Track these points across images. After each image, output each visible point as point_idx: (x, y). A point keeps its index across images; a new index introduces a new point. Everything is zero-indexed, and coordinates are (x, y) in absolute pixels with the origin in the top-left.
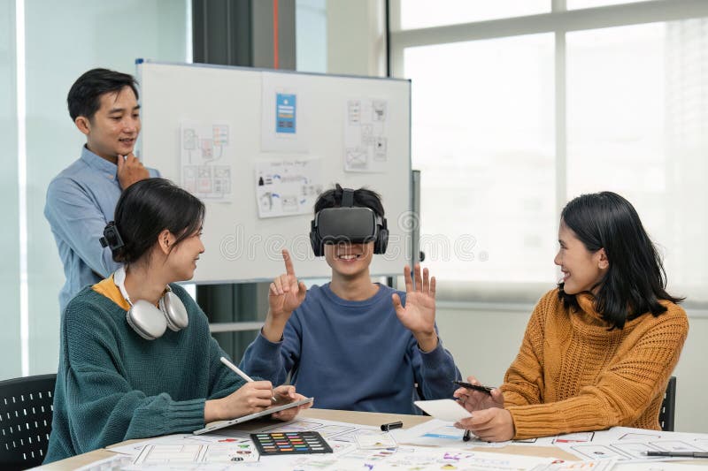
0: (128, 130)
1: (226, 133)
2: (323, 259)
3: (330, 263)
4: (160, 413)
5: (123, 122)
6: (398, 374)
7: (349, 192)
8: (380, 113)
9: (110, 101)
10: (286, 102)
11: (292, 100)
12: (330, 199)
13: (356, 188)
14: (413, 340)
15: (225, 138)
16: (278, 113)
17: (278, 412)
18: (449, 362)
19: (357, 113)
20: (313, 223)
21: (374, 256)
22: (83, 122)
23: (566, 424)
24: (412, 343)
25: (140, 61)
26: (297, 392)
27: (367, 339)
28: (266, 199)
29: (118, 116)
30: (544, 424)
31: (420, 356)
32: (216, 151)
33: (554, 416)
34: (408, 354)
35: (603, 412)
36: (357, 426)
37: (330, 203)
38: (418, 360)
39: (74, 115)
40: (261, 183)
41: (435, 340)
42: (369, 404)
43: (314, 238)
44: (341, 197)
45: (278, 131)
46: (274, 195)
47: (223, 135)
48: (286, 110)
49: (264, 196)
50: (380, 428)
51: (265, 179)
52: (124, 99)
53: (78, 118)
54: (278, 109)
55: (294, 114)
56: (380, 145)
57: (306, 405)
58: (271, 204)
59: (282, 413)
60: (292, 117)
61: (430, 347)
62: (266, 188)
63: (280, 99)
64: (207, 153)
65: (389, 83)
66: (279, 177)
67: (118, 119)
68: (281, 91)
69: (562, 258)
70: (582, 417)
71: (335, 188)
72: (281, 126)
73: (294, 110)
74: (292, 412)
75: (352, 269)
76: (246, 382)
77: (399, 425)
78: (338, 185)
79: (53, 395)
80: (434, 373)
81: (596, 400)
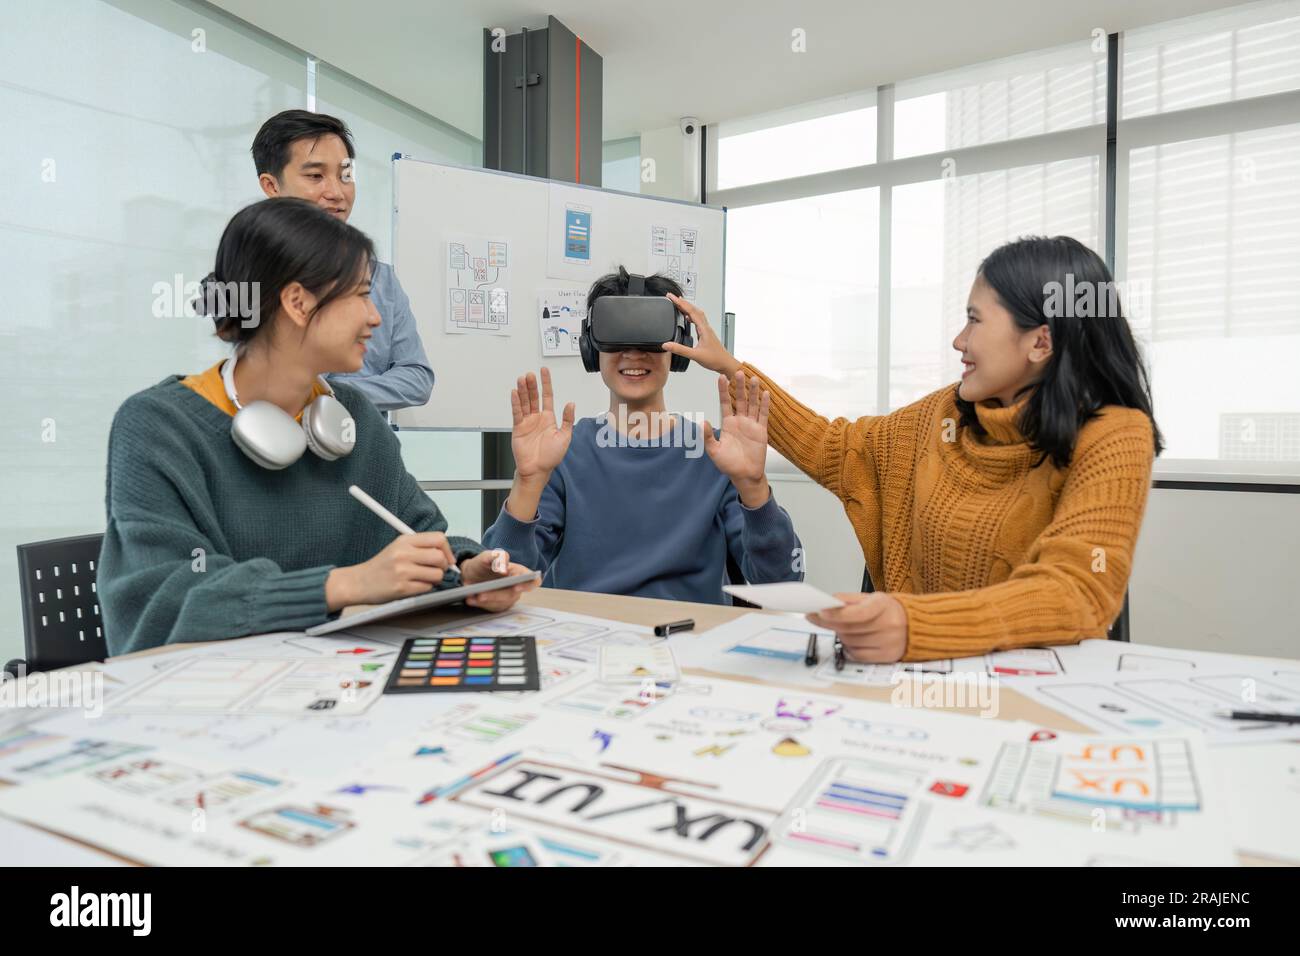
0: (330, 195)
1: (503, 252)
2: (597, 376)
3: (608, 382)
4: (239, 596)
5: (323, 183)
6: (703, 544)
7: (637, 279)
8: (689, 243)
9: (305, 151)
10: (578, 222)
11: (586, 220)
12: (609, 286)
13: (648, 275)
14: (730, 494)
15: (502, 258)
16: (567, 234)
17: (476, 596)
18: (785, 524)
19: (663, 242)
20: (585, 322)
21: (670, 372)
22: (271, 183)
23: (1005, 627)
24: (727, 497)
25: (397, 156)
26: (513, 559)
27: (661, 495)
28: (552, 335)
29: (318, 173)
30: (962, 630)
31: (741, 516)
32: (491, 273)
33: (979, 616)
34: (720, 515)
35: (1069, 602)
36: (614, 625)
37: (610, 290)
38: (738, 522)
39: (261, 170)
40: (546, 314)
41: (765, 492)
42: (660, 586)
43: (585, 344)
44: (626, 284)
45: (567, 255)
46: (561, 330)
47: (500, 254)
48: (578, 230)
49: (549, 330)
50: (651, 631)
51: (550, 310)
52: (328, 149)
53: (263, 175)
54: (568, 229)
55: (588, 237)
56: (689, 281)
57: (529, 582)
58: (558, 341)
59: (483, 598)
60: (585, 239)
61: (758, 501)
62: (551, 321)
63: (571, 217)
64: (480, 275)
65: (702, 210)
66: (568, 310)
67: (318, 176)
68: (571, 208)
69: (967, 340)
70: (1032, 612)
71: (616, 272)
72: (570, 249)
73: (588, 232)
74: (503, 597)
75: (637, 391)
76: (398, 534)
77: (687, 627)
78: (621, 268)
79: (96, 566)
80: (762, 540)
81: (1053, 582)
